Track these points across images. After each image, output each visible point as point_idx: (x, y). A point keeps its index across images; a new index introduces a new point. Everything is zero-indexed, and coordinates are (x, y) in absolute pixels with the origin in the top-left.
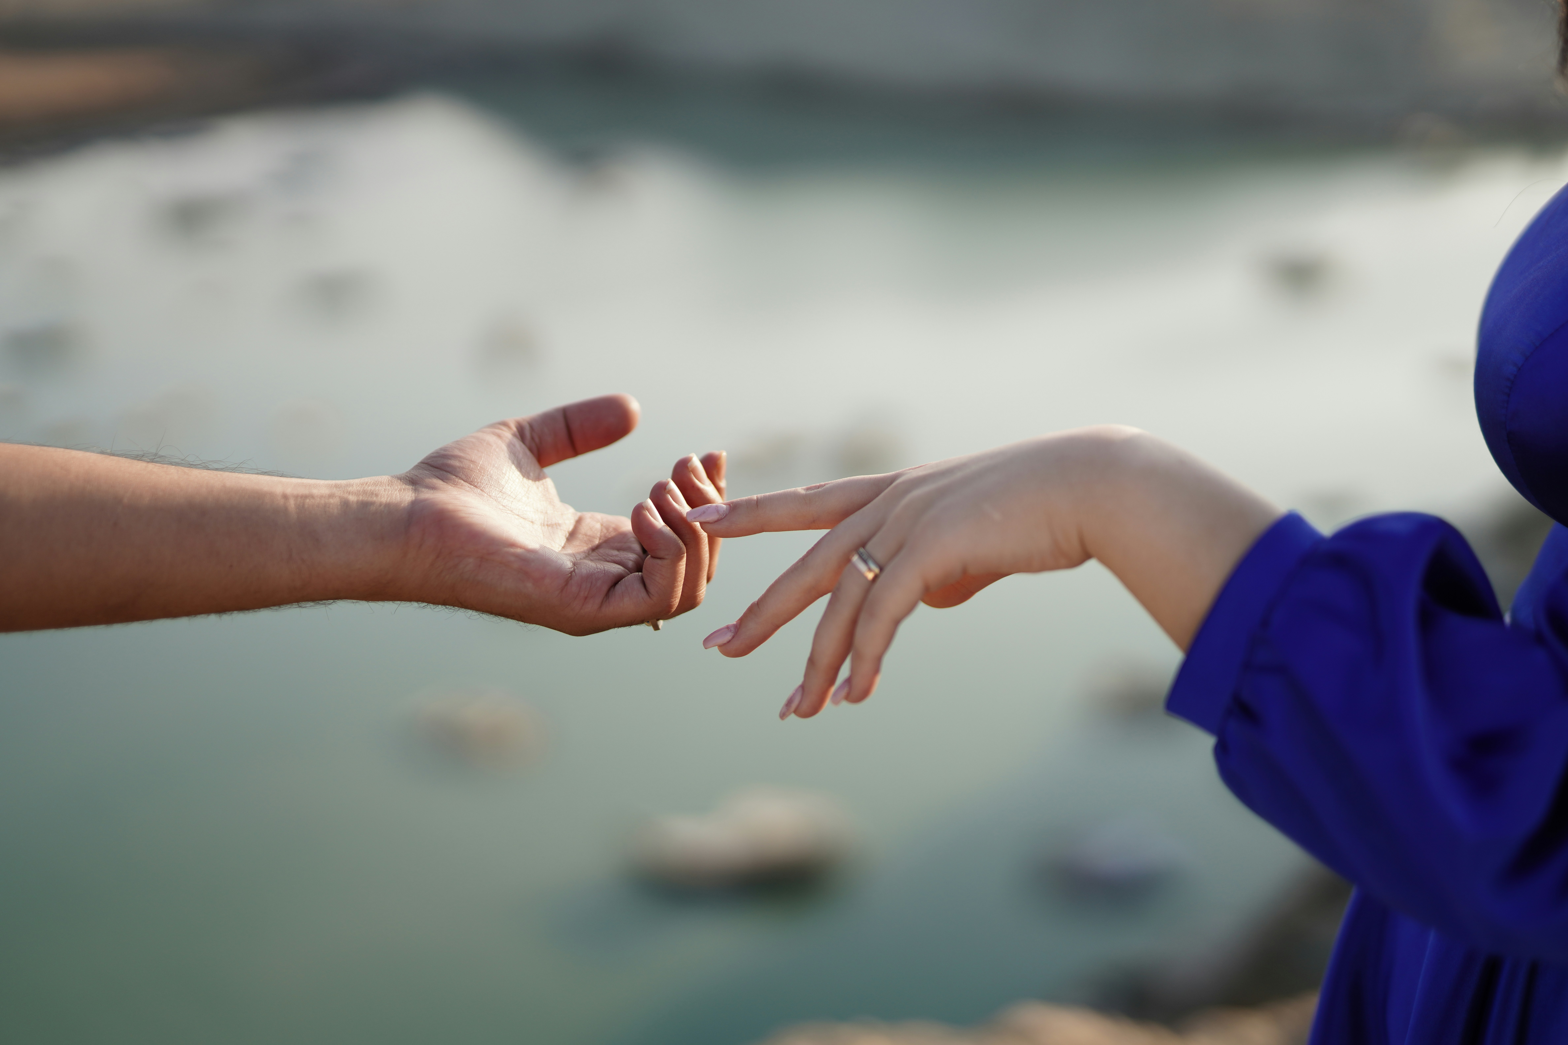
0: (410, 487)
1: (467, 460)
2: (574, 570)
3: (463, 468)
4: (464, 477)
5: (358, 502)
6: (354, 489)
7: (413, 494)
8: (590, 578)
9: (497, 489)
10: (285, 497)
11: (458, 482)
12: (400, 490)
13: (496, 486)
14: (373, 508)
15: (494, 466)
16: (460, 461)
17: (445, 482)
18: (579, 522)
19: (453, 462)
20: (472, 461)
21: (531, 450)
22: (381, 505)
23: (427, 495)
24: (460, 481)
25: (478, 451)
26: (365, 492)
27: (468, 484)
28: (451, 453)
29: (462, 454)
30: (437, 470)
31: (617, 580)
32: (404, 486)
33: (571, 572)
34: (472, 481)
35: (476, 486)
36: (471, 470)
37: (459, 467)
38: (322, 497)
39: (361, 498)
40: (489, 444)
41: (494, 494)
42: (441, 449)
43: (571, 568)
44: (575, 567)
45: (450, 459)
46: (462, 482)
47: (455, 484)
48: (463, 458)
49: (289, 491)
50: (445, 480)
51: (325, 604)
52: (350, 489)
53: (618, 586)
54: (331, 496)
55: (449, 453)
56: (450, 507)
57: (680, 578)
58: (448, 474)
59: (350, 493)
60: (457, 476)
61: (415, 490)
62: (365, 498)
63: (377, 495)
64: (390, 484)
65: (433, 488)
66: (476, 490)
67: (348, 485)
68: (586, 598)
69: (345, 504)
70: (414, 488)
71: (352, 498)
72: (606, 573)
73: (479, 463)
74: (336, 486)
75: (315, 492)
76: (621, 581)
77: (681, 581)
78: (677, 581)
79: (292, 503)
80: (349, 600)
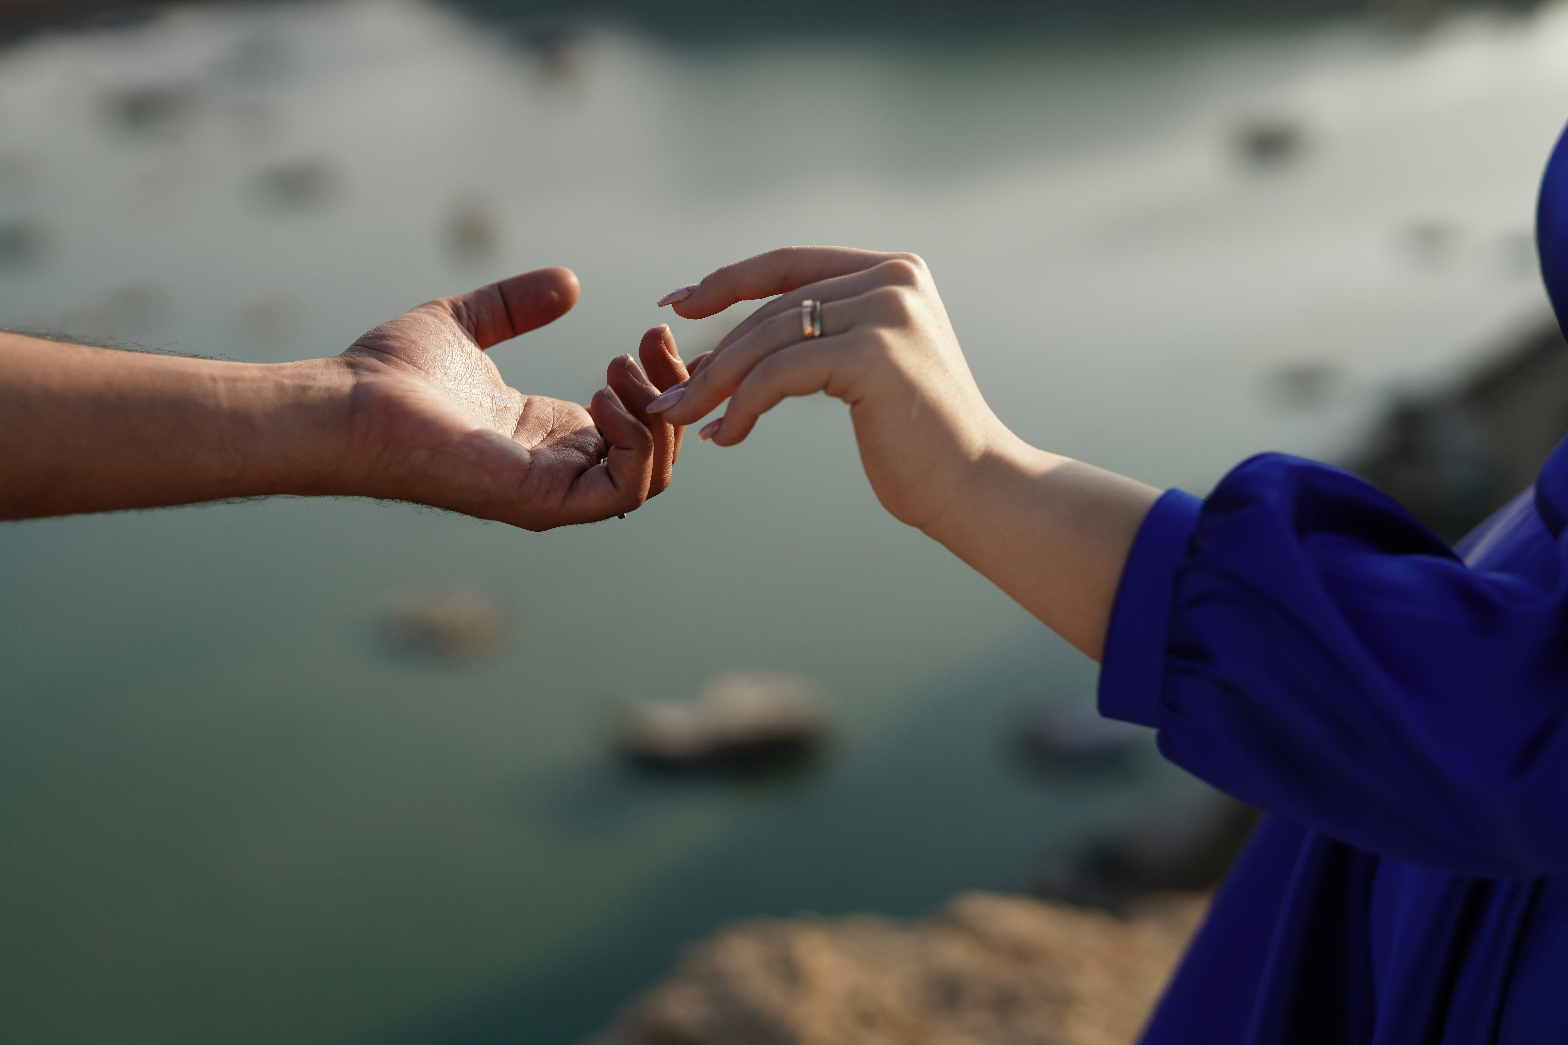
0: (349, 370)
1: (407, 340)
2: (533, 462)
3: (404, 349)
4: (406, 358)
5: (294, 386)
6: (288, 372)
7: (354, 378)
8: (551, 470)
9: (442, 371)
10: (214, 379)
11: (400, 364)
12: (339, 374)
13: (440, 367)
14: (312, 393)
15: (436, 347)
16: (400, 342)
17: (387, 364)
18: (528, 405)
19: (391, 343)
20: (414, 342)
21: (469, 330)
22: (320, 389)
23: (368, 378)
24: (403, 362)
25: (417, 330)
26: (300, 375)
27: (411, 366)
28: (389, 333)
29: (400, 334)
30: (375, 351)
31: (580, 471)
32: (342, 370)
33: (530, 464)
34: (415, 363)
35: (420, 368)
36: (413, 351)
37: (400, 348)
38: (254, 380)
39: (297, 382)
40: (426, 323)
41: (439, 376)
42: (375, 330)
43: (529, 459)
44: (534, 458)
45: (388, 340)
46: (405, 364)
47: (398, 367)
48: (402, 338)
49: (217, 373)
50: (387, 362)
51: (256, 500)
52: (284, 372)
53: (582, 479)
54: (264, 379)
55: (386, 333)
56: (397, 392)
57: (648, 470)
58: (389, 355)
59: (284, 376)
60: (398, 358)
61: (356, 373)
62: (302, 382)
63: (314, 379)
64: (327, 366)
65: (375, 370)
66: (420, 372)
67: (280, 368)
68: (547, 492)
69: (281, 388)
70: (353, 371)
71: (287, 382)
72: (566, 464)
73: (421, 344)
74: (268, 369)
75: (245, 374)
76: (585, 473)
77: (650, 471)
78: (646, 473)
79: (221, 387)
80: (283, 496)
